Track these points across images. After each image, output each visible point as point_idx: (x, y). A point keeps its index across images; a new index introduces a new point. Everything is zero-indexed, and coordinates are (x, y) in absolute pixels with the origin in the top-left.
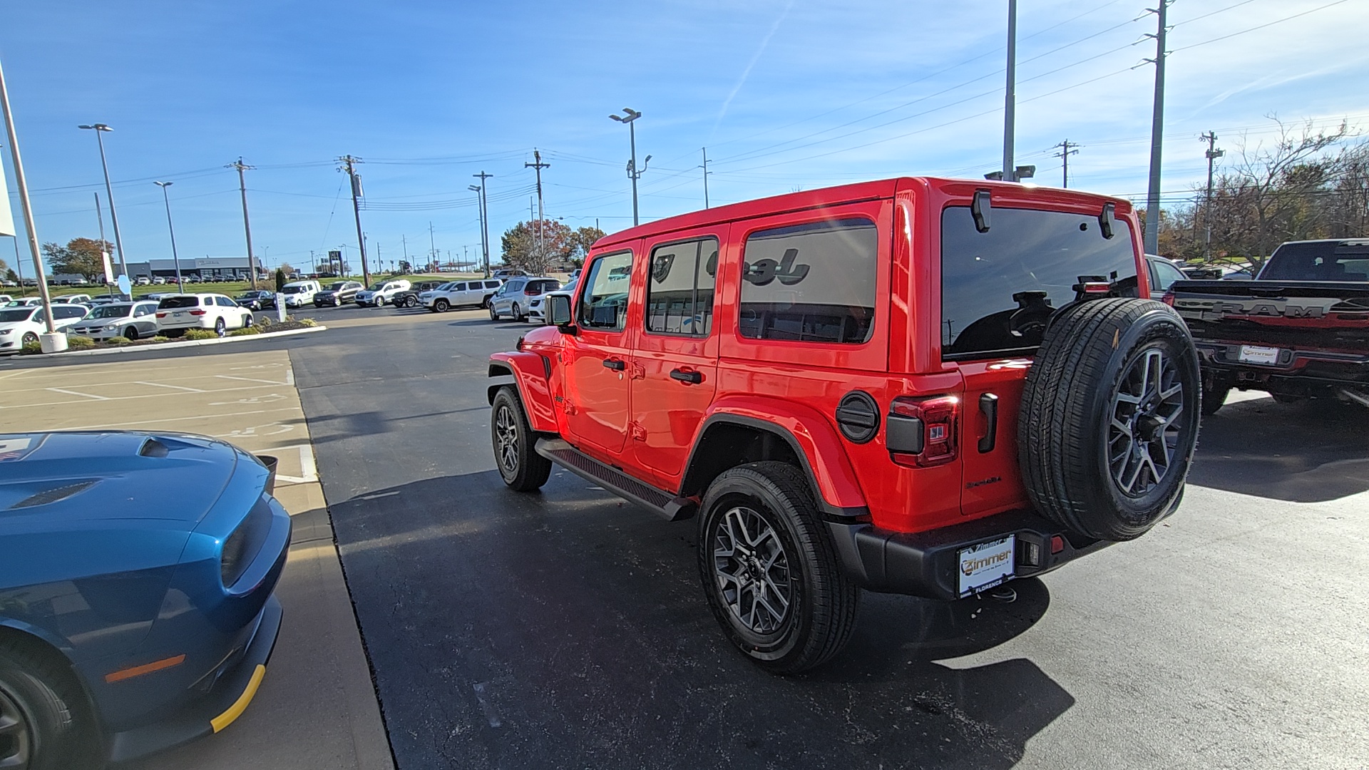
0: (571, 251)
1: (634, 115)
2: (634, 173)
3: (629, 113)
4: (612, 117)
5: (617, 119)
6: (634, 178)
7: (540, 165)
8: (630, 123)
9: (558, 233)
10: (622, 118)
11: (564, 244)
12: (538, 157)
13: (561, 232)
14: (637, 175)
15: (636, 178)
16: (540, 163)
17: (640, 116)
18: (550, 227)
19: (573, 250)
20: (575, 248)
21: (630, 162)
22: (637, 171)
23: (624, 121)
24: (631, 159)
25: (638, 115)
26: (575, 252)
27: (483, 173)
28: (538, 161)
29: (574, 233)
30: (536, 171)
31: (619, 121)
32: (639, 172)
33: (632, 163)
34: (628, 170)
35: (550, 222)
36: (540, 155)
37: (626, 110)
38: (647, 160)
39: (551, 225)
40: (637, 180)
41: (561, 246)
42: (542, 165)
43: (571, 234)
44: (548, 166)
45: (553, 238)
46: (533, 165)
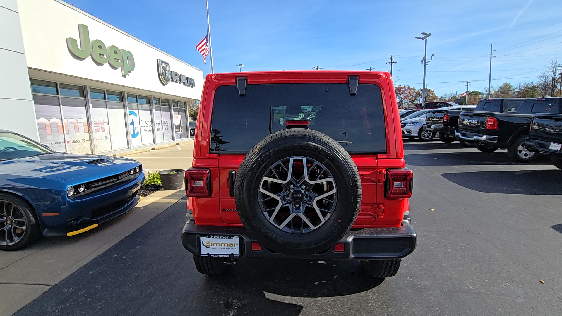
0: (415, 99)
1: (427, 35)
2: (425, 63)
3: (425, 35)
4: (416, 38)
5: (419, 38)
6: (425, 65)
7: (393, 63)
8: (425, 39)
9: (409, 91)
10: (422, 38)
11: (412, 96)
12: (392, 59)
13: (410, 91)
14: (427, 64)
15: (426, 65)
16: (393, 62)
17: (430, 35)
18: (405, 89)
19: (416, 99)
20: (417, 98)
21: (424, 57)
22: (426, 61)
23: (422, 39)
24: (424, 56)
25: (429, 35)
26: (417, 100)
27: (370, 68)
28: (392, 61)
29: (417, 91)
30: (391, 65)
31: (420, 39)
32: (428, 62)
33: (424, 58)
34: (422, 61)
35: (406, 87)
36: (393, 58)
37: (422, 34)
38: (432, 56)
39: (406, 88)
40: (426, 66)
41: (410, 97)
42: (394, 62)
43: (416, 92)
44: (396, 62)
45: (406, 94)
46: (389, 63)
